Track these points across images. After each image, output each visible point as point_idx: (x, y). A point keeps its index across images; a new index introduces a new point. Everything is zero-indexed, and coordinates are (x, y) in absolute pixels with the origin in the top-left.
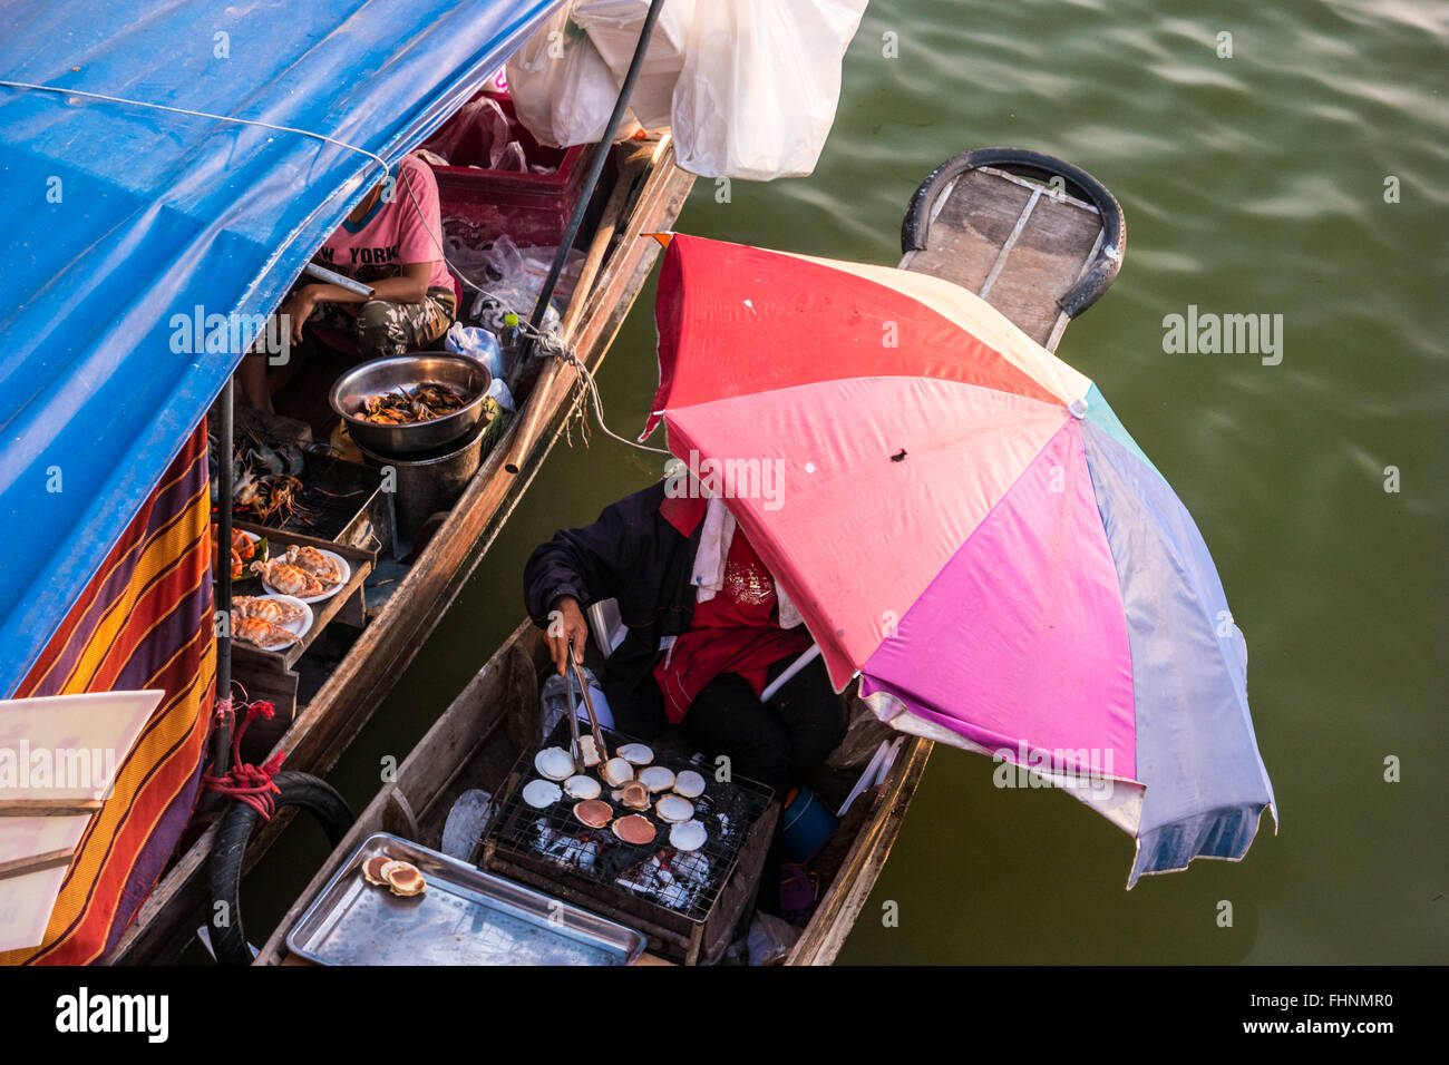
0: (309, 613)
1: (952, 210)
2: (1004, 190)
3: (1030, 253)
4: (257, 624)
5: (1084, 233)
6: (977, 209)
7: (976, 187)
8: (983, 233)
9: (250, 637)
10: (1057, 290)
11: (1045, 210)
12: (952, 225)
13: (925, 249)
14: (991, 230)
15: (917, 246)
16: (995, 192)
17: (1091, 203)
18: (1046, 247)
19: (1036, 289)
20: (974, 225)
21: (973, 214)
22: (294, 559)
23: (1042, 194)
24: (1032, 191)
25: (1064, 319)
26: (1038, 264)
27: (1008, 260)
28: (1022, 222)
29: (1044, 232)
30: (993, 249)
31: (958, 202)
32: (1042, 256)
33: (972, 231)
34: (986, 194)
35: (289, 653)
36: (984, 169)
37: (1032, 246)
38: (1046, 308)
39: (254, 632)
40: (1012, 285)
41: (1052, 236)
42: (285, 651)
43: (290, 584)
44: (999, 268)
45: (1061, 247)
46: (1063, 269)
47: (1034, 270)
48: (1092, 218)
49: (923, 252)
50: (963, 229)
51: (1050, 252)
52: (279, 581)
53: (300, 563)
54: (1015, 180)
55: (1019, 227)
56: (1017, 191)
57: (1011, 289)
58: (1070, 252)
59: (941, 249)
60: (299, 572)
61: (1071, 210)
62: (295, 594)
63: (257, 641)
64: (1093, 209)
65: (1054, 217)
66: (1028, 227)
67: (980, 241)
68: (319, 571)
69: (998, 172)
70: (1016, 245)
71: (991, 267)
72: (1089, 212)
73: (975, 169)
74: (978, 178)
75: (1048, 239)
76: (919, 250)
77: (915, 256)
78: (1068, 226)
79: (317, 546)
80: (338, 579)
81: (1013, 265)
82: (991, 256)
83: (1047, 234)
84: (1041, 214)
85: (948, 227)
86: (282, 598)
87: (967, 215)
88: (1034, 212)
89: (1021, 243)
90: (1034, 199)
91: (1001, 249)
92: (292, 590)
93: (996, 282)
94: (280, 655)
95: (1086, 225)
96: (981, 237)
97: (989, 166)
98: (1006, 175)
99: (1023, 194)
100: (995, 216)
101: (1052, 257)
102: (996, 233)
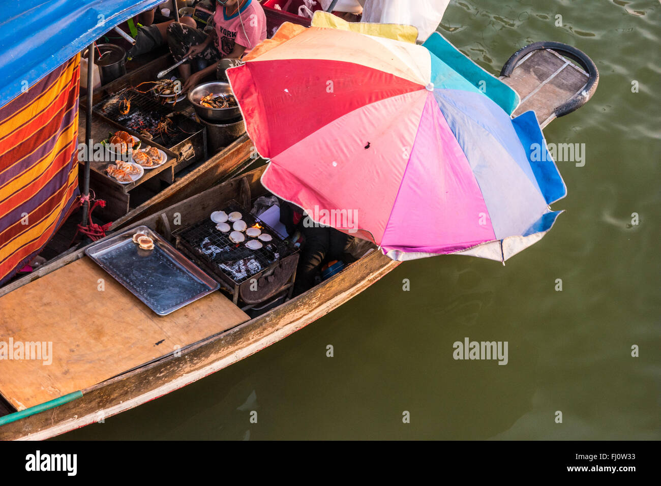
0: (143, 172)
1: (528, 64)
2: (554, 60)
3: (553, 87)
4: (120, 172)
5: (580, 84)
6: (539, 65)
7: (542, 57)
8: (537, 75)
9: (115, 176)
10: (557, 104)
11: (567, 71)
12: (525, 70)
13: (509, 77)
14: (541, 75)
15: (506, 75)
16: (549, 60)
17: (587, 72)
18: (560, 86)
19: (548, 102)
20: (534, 72)
21: (536, 67)
22: (147, 151)
23: (569, 65)
24: (565, 62)
25: (553, 116)
26: (554, 92)
27: (542, 88)
28: (556, 74)
29: (562, 80)
30: (538, 82)
31: (533, 61)
32: (557, 89)
33: (533, 74)
34: (546, 61)
35: (127, 186)
36: (549, 50)
37: (555, 85)
38: (549, 110)
39: (117, 175)
40: (539, 98)
41: (565, 82)
42: (126, 185)
43: (140, 160)
44: (537, 90)
45: (567, 87)
46: (564, 97)
47: (552, 94)
48: (586, 78)
49: (508, 78)
50: (529, 72)
51: (561, 88)
52: (137, 158)
53: (148, 153)
54: (560, 57)
55: (553, 76)
56: (559, 61)
57: (538, 100)
58: (570, 90)
59: (516, 78)
60: (146, 156)
61: (578, 73)
62: (141, 164)
63: (117, 179)
64: (588, 75)
65: (570, 75)
66: (557, 77)
67: (534, 78)
68: (154, 157)
69: (553, 52)
70: (549, 83)
71: (534, 89)
72: (585, 75)
73: (545, 49)
74: (545, 53)
75: (563, 83)
76: (506, 76)
77: (504, 78)
78: (574, 80)
79: (159, 148)
80: (160, 162)
81: (543, 90)
82: (536, 85)
83: (564, 81)
84: (565, 72)
85: (523, 70)
86: (136, 165)
87: (534, 67)
88: (562, 71)
89: (551, 83)
90: (565, 66)
91: (541, 83)
92: (141, 162)
93: (533, 96)
94: (123, 186)
95: (581, 81)
96: (535, 76)
97: (552, 49)
98: (557, 54)
99: (561, 63)
100: (545, 70)
101: (562, 91)
102: (541, 77)
